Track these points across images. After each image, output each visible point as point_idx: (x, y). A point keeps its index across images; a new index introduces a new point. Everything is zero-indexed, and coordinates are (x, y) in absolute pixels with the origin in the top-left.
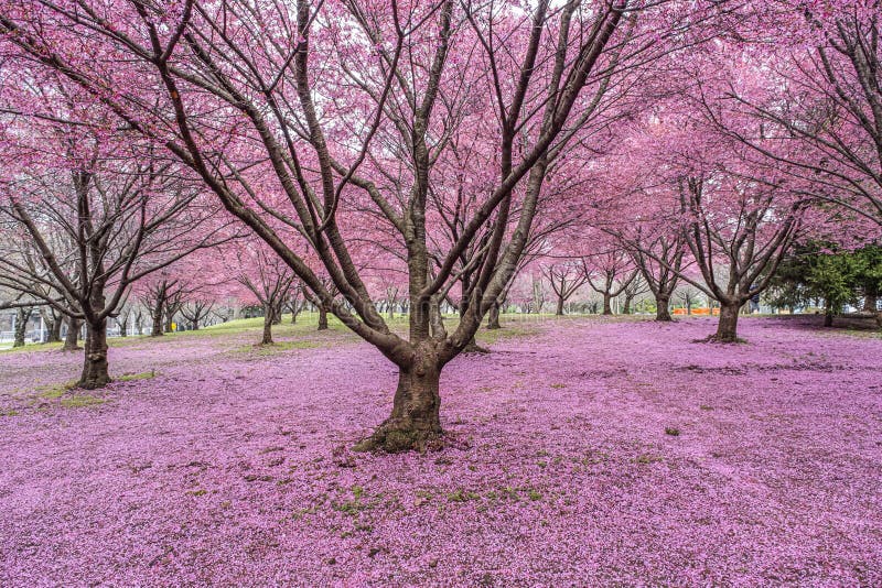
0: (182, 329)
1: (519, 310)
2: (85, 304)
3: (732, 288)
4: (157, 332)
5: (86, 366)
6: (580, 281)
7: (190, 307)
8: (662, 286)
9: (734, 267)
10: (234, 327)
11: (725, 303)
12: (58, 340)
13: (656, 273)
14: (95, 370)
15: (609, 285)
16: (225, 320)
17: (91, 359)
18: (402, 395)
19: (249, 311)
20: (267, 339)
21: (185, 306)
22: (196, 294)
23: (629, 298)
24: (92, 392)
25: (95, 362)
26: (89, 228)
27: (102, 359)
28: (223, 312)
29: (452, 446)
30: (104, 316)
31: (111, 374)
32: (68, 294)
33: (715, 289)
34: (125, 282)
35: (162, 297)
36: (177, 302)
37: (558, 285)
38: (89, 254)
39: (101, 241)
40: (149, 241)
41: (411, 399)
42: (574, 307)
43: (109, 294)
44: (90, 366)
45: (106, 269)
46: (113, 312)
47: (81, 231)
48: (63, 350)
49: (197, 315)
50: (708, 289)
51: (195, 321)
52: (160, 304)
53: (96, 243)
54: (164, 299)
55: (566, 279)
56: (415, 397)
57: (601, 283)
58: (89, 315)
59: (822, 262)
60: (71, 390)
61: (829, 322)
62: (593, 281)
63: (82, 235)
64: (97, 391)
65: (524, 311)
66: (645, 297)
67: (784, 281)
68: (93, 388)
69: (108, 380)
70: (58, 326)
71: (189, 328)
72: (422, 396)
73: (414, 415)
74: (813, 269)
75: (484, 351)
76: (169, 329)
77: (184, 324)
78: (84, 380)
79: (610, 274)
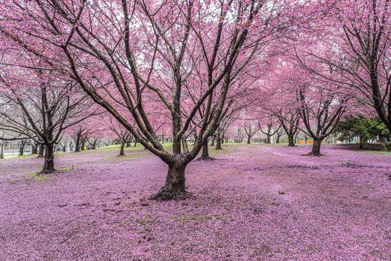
0: (89, 149)
1: (233, 141)
2: (44, 138)
3: (318, 132)
4: (77, 150)
5: (45, 164)
6: (257, 129)
7: (92, 140)
8: (291, 131)
9: (319, 123)
10: (111, 148)
11: (315, 138)
12: (36, 153)
13: (288, 126)
14: (48, 166)
15: (269, 131)
16: (107, 145)
17: (47, 161)
18: (169, 177)
19: (117, 142)
20: (122, 153)
21: (90, 139)
22: (94, 134)
23: (279, 137)
24: (47, 175)
25: (48, 162)
26: (47, 107)
27: (52, 161)
28: (106, 141)
29: (189, 198)
30: (52, 143)
31: (55, 168)
32: (38, 134)
33: (311, 133)
34: (61, 129)
35: (79, 135)
36: (86, 137)
37: (248, 131)
38: (46, 118)
39: (52, 112)
40: (72, 112)
41: (173, 178)
42: (256, 140)
43: (54, 134)
44: (47, 164)
45: (53, 124)
46: (56, 142)
47: (43, 108)
48: (38, 158)
49: (95, 143)
50: (308, 133)
51: (94, 146)
52: (78, 138)
53: (49, 113)
54: (80, 136)
55: (251, 128)
56: (175, 177)
57: (266, 130)
58: (46, 143)
59: (358, 122)
60: (38, 174)
61: (361, 147)
62: (262, 129)
63: (43, 110)
64: (50, 175)
65: (235, 142)
66: (285, 137)
67: (342, 129)
68: (48, 174)
69: (54, 170)
70: (36, 148)
71: (92, 148)
72: (177, 177)
73: (174, 185)
74: (354, 125)
75: (212, 159)
76: (83, 149)
77: (90, 147)
78: (44, 170)
79: (270, 126)
